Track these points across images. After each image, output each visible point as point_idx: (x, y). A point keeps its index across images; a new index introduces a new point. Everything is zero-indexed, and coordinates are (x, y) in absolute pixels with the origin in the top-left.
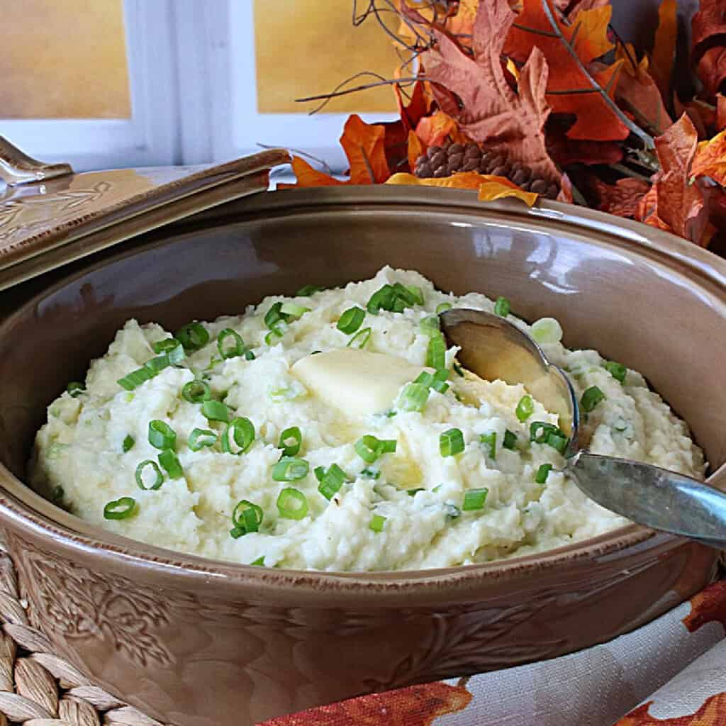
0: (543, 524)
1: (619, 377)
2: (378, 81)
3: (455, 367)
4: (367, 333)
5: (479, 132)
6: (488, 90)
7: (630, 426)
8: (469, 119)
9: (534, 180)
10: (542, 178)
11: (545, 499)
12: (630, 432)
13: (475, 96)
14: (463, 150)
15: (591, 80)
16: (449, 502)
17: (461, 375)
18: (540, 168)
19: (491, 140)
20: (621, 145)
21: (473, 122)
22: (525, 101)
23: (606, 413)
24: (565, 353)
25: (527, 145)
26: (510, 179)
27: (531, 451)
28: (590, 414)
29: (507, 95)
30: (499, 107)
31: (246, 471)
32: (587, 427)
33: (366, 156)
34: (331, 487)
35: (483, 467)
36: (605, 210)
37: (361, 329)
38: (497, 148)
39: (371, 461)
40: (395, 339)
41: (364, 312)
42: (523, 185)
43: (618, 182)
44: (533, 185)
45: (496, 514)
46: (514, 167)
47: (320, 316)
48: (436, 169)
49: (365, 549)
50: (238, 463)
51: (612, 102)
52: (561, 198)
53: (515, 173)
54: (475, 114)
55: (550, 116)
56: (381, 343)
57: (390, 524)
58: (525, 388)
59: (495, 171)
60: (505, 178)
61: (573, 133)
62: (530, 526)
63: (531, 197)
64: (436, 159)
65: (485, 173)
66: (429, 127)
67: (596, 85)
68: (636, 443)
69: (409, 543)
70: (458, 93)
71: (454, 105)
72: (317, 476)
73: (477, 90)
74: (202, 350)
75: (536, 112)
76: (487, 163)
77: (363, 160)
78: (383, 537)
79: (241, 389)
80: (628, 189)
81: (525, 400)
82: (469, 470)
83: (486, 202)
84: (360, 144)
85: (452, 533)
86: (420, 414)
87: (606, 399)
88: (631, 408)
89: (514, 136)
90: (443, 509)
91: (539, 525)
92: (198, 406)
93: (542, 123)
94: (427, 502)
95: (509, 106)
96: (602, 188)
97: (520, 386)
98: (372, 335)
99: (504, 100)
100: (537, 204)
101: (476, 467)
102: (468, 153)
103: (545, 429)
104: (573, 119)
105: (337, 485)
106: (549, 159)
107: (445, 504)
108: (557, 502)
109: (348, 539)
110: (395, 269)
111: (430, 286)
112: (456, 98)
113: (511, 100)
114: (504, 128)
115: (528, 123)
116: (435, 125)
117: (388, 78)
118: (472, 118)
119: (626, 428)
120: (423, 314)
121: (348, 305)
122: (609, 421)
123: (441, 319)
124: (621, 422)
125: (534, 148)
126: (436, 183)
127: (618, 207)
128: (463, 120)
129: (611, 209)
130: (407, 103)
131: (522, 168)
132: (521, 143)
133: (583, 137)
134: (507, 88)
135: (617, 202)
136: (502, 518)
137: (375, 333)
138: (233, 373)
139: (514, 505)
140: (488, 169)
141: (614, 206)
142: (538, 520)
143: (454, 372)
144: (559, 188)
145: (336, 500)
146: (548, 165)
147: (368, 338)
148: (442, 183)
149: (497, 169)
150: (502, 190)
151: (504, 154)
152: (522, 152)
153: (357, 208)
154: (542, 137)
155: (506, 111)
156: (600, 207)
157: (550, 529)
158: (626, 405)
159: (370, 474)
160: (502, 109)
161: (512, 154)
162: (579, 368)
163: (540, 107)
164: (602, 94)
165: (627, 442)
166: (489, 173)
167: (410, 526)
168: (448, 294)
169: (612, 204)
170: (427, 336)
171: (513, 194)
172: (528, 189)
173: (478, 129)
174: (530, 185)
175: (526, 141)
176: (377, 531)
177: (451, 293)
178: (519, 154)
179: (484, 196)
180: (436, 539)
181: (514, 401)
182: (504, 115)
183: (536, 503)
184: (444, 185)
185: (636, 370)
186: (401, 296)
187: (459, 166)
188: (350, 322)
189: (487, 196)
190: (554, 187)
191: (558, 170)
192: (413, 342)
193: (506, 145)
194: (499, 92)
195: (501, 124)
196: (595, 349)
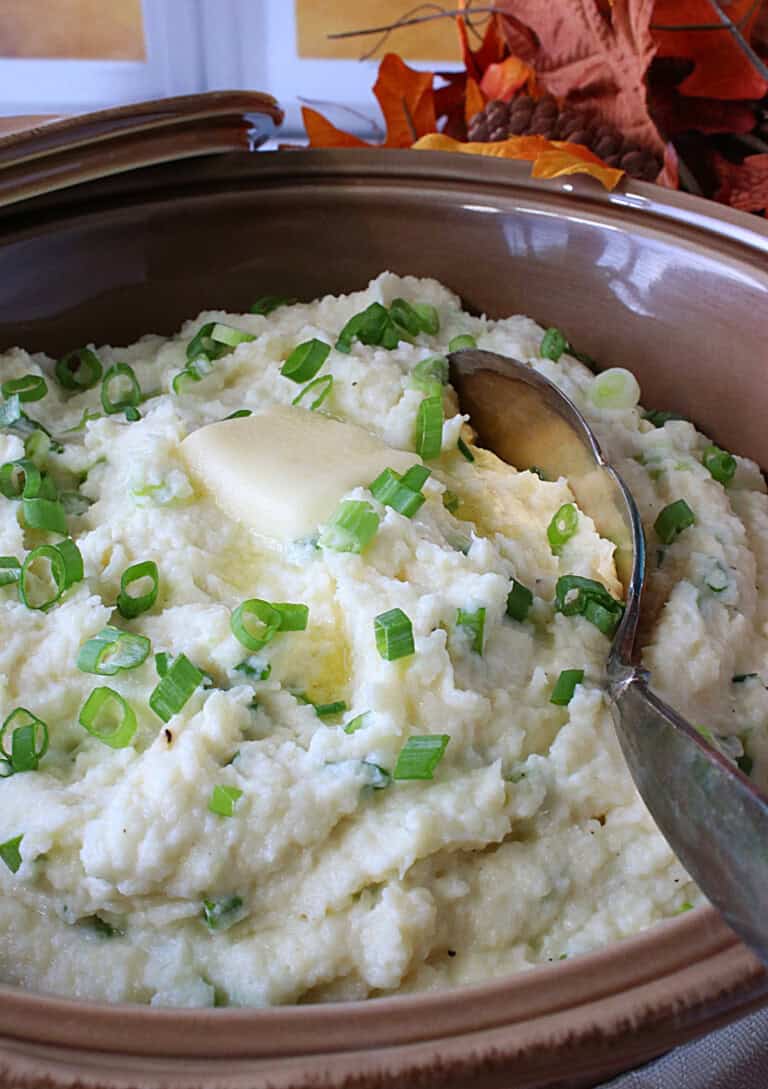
0: (550, 801)
1: (723, 476)
2: (438, 13)
3: (461, 445)
4: (328, 382)
5: (559, 84)
6: (573, 22)
7: (734, 584)
8: (547, 64)
9: (625, 153)
10: (639, 149)
11: (559, 751)
12: (731, 595)
13: (556, 33)
14: (532, 106)
15: (719, 12)
16: (373, 758)
17: (471, 458)
18: (638, 136)
19: (575, 95)
20: (754, 106)
21: (553, 68)
22: (621, 37)
23: (695, 556)
24: (641, 429)
25: (622, 103)
26: (592, 150)
27: (553, 629)
28: (667, 551)
29: (598, 29)
30: (587, 49)
31: (46, 643)
32: (661, 576)
33: (408, 112)
34: (168, 702)
35: (448, 684)
36: (725, 200)
37: (318, 375)
38: (582, 106)
39: (255, 646)
40: (370, 396)
41: (329, 348)
42: (611, 158)
43: (747, 160)
44: (625, 159)
45: (460, 784)
46: (599, 132)
47: (263, 350)
48: (494, 130)
49: (194, 852)
50: (38, 627)
51: (747, 46)
52: (663, 180)
53: (599, 140)
54: (555, 57)
55: (655, 60)
56: (349, 400)
57: (250, 802)
58: (570, 486)
59: (572, 137)
60: (584, 148)
61: (689, 87)
62: (524, 809)
63: (612, 176)
64: (495, 118)
65: (557, 139)
66: (499, 75)
67: (726, 20)
68: (740, 617)
69: (283, 842)
70: (535, 28)
71: (528, 45)
72: (158, 668)
73: (560, 22)
74: (89, 391)
75: (635, 52)
76: (562, 126)
77: (404, 117)
78: (231, 830)
79: (109, 470)
80: (760, 171)
81: (565, 512)
82: (422, 688)
83: (543, 180)
84: (401, 95)
85: (370, 821)
86: (359, 557)
87: (696, 526)
88: (737, 544)
89: (606, 89)
90: (357, 773)
91: (542, 808)
92: (15, 504)
93: (643, 69)
94: (330, 754)
95: (601, 46)
96: (724, 168)
97: (562, 482)
98: (334, 387)
99: (594, 38)
100: (621, 188)
101: (436, 684)
102: (539, 110)
103: (582, 592)
104: (689, 67)
105: (180, 700)
106: (650, 124)
107: (364, 762)
108: (582, 755)
109: (161, 835)
110: (402, 276)
111: (454, 303)
112: (532, 36)
113: (604, 37)
114: (592, 78)
115: (626, 71)
116: (505, 75)
117: (448, 9)
118: (551, 63)
119: (725, 588)
120: (426, 353)
121: (307, 335)
122: (699, 570)
123: (450, 363)
124: (717, 573)
125: (631, 108)
126: (481, 150)
127: (744, 195)
128: (539, 65)
129: (733, 199)
130: (476, 45)
131: (611, 135)
132: (615, 99)
133: (701, 93)
134: (599, 18)
135: (742, 189)
136: (470, 793)
137: (339, 383)
138: (99, 444)
139: (497, 767)
140: (563, 134)
141: (737, 195)
142: (539, 795)
143: (459, 452)
144: (661, 165)
145: (168, 734)
146: (649, 133)
147: (327, 391)
148: (490, 150)
149: (575, 135)
150: (568, 164)
151: (591, 113)
152: (614, 113)
153: (360, 181)
154: (643, 91)
155: (596, 53)
156: (717, 194)
157: (563, 812)
158: (729, 537)
159: (250, 671)
160: (591, 50)
161: (602, 115)
162: (658, 460)
163: (641, 44)
164: (733, 33)
165: (725, 613)
166: (564, 139)
167: (287, 808)
168: (479, 316)
169: (735, 192)
170: (420, 393)
171: (585, 170)
172: (617, 165)
173: (559, 80)
174: (620, 159)
175: (622, 96)
176: (222, 815)
177: (484, 316)
178: (610, 115)
179: (541, 171)
180: (339, 828)
181: (549, 508)
182: (594, 60)
183: (541, 759)
184: (492, 154)
185: (751, 459)
186: (400, 321)
187: (524, 129)
188: (303, 364)
189: (545, 173)
190: (654, 163)
191: (663, 138)
192: (398, 402)
193: (594, 103)
194: (588, 26)
195: (588, 71)
196: (689, 421)
